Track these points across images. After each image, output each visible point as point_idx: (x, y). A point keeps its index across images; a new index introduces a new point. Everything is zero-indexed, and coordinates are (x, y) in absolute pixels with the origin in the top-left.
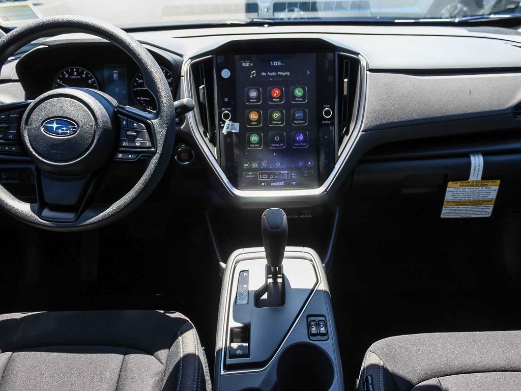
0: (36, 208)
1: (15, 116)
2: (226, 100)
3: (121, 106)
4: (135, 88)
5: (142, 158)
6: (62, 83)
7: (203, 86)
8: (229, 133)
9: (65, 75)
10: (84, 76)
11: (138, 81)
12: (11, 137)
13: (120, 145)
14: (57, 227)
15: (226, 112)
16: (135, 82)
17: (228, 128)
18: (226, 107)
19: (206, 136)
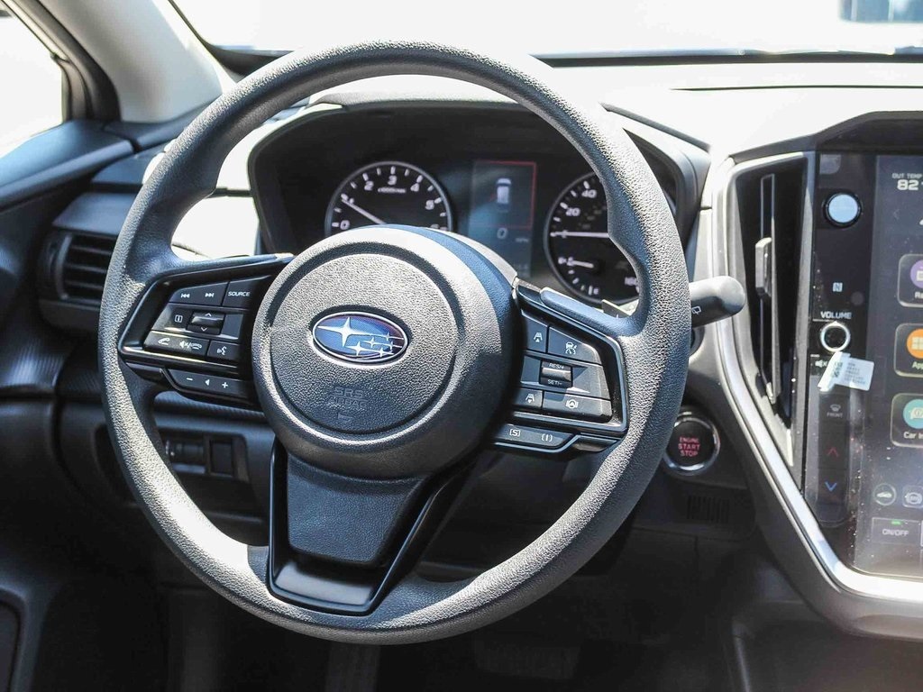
0: (263, 561)
1: (241, 294)
2: (838, 287)
3: (529, 286)
4: (554, 231)
5: (580, 447)
6: (355, 203)
7: (767, 240)
8: (840, 393)
9: (364, 183)
10: (415, 188)
11: (566, 210)
12: (222, 351)
13: (519, 403)
14: (311, 623)
15: (835, 324)
16: (555, 215)
17: (836, 375)
18: (835, 309)
19: (763, 392)
